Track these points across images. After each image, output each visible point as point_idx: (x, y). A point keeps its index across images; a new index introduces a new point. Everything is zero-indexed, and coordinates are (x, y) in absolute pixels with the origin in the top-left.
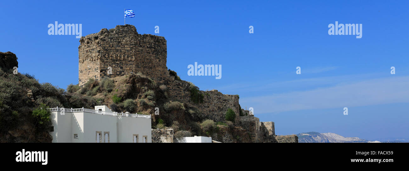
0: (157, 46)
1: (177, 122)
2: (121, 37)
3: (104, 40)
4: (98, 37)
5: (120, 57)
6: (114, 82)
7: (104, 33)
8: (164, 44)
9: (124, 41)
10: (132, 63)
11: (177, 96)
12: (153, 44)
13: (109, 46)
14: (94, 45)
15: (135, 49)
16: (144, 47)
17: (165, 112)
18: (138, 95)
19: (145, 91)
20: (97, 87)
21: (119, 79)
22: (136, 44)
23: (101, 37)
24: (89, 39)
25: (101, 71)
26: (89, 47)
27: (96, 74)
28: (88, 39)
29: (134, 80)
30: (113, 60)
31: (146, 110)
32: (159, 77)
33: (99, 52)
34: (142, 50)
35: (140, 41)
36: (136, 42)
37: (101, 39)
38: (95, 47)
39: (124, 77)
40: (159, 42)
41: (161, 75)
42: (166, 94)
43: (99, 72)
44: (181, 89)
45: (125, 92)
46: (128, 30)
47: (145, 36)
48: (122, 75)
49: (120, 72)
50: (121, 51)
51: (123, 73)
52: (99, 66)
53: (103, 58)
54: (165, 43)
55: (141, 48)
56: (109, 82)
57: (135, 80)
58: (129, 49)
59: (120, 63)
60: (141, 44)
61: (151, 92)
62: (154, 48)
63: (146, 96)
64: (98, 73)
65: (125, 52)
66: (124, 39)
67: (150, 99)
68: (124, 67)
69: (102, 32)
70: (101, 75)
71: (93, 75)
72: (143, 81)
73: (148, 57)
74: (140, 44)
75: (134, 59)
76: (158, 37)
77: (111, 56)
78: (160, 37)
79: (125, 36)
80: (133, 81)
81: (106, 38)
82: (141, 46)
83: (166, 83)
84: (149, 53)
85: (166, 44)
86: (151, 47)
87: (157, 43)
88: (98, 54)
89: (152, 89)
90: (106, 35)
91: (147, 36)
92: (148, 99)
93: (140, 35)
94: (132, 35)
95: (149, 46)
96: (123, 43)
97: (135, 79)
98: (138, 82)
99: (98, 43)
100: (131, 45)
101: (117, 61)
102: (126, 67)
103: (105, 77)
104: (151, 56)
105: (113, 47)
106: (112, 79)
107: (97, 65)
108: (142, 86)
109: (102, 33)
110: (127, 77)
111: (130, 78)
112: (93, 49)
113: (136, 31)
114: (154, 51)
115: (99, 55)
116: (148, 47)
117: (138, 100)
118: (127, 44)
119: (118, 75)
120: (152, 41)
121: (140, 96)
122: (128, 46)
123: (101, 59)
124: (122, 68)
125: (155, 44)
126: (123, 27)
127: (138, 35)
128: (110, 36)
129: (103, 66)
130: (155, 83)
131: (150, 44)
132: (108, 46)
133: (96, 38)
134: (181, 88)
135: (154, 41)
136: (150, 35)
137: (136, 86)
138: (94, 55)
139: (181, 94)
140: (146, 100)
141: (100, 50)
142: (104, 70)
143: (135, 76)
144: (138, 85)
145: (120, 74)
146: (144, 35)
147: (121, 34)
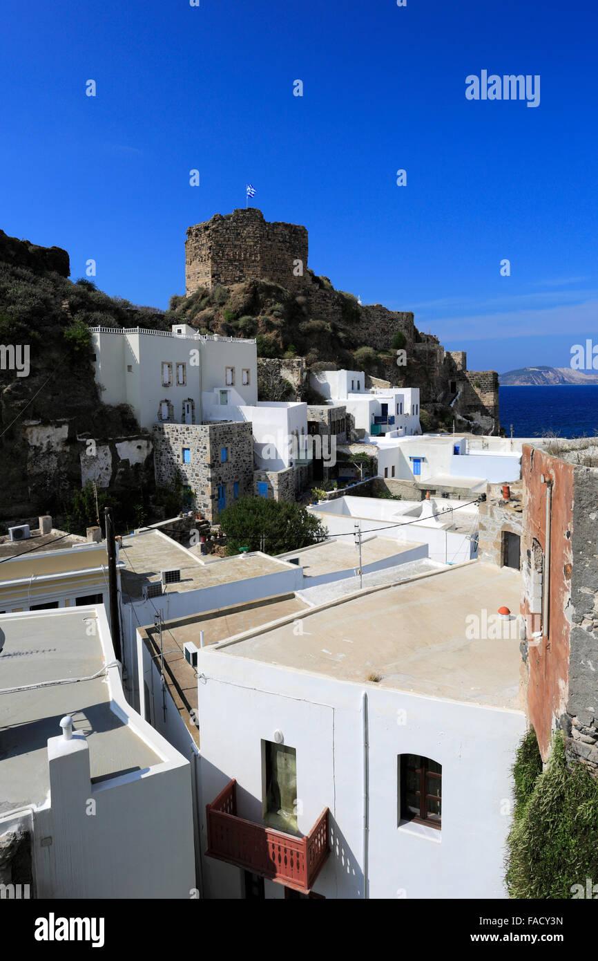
0: (294, 240)
1: (315, 350)
2: (242, 227)
3: (217, 231)
4: (208, 227)
5: (240, 256)
6: (229, 291)
7: (218, 221)
8: (304, 237)
9: (245, 232)
10: (257, 264)
11: (322, 313)
12: (288, 237)
13: (224, 240)
14: (204, 240)
15: (261, 244)
16: (274, 240)
17: (300, 335)
18: (262, 310)
19: (271, 304)
20: (206, 299)
21: (237, 287)
22: (261, 237)
23: (214, 227)
24: (198, 230)
25: (213, 276)
26: (197, 241)
27: (207, 280)
28: (196, 229)
29: (255, 288)
30: (230, 261)
31: (271, 332)
32: (296, 285)
33: (210, 248)
34: (271, 246)
35: (268, 233)
36: (262, 233)
37: (213, 230)
38: (205, 241)
39: (242, 285)
40: (297, 234)
41: (299, 282)
42: (304, 309)
43: (210, 277)
44: (328, 303)
45: (241, 306)
46: (251, 215)
47: (276, 225)
48: (242, 282)
49: (240, 278)
50: (241, 247)
51: (243, 279)
52: (210, 269)
53: (216, 258)
54: (305, 235)
55: (270, 243)
56: (222, 291)
57: (258, 289)
58: (252, 243)
59: (240, 264)
60: (270, 237)
61: (279, 306)
62: (289, 242)
63: (272, 311)
64: (208, 279)
65: (247, 249)
66: (245, 229)
67: (277, 317)
68: (245, 269)
69: (214, 219)
70: (212, 282)
71: (203, 281)
72: (268, 290)
73: (280, 256)
74: (268, 236)
75: (259, 258)
76: (296, 226)
77: (227, 255)
78: (299, 226)
79: (247, 225)
80: (255, 290)
81: (220, 228)
82: (269, 240)
83: (307, 293)
84: (282, 250)
85: (307, 237)
86: (284, 242)
87: (294, 235)
88: (209, 251)
89: (281, 302)
90: (219, 224)
91: (279, 224)
92: (275, 316)
93: (269, 223)
94: (257, 224)
95: (281, 240)
96: (244, 235)
97: (257, 287)
98: (262, 291)
99: (209, 236)
100: (255, 237)
101: (235, 261)
102: (248, 270)
103: (218, 284)
104: (284, 255)
105: (229, 241)
106: (227, 287)
107: (207, 267)
108: (266, 297)
109: (214, 221)
110: (246, 284)
111: (250, 285)
112: (203, 245)
113: (262, 217)
114: (289, 247)
115: (210, 253)
116: (280, 242)
117: (260, 318)
118: (249, 237)
119: (237, 282)
120: (286, 232)
121: (264, 312)
122: (250, 240)
123: (212, 258)
124: (242, 271)
125: (290, 237)
126: (244, 211)
127: (265, 223)
128: (225, 225)
129: (215, 269)
130: (288, 293)
131: (283, 236)
132: (222, 239)
133: (206, 228)
134: (328, 301)
135: (290, 232)
136: (283, 223)
137: (259, 298)
138: (203, 253)
139: (328, 309)
140: (271, 318)
141: (211, 246)
142: (217, 275)
143: (257, 283)
144: (261, 296)
145: (239, 280)
146: (273, 224)
147: (241, 223)
